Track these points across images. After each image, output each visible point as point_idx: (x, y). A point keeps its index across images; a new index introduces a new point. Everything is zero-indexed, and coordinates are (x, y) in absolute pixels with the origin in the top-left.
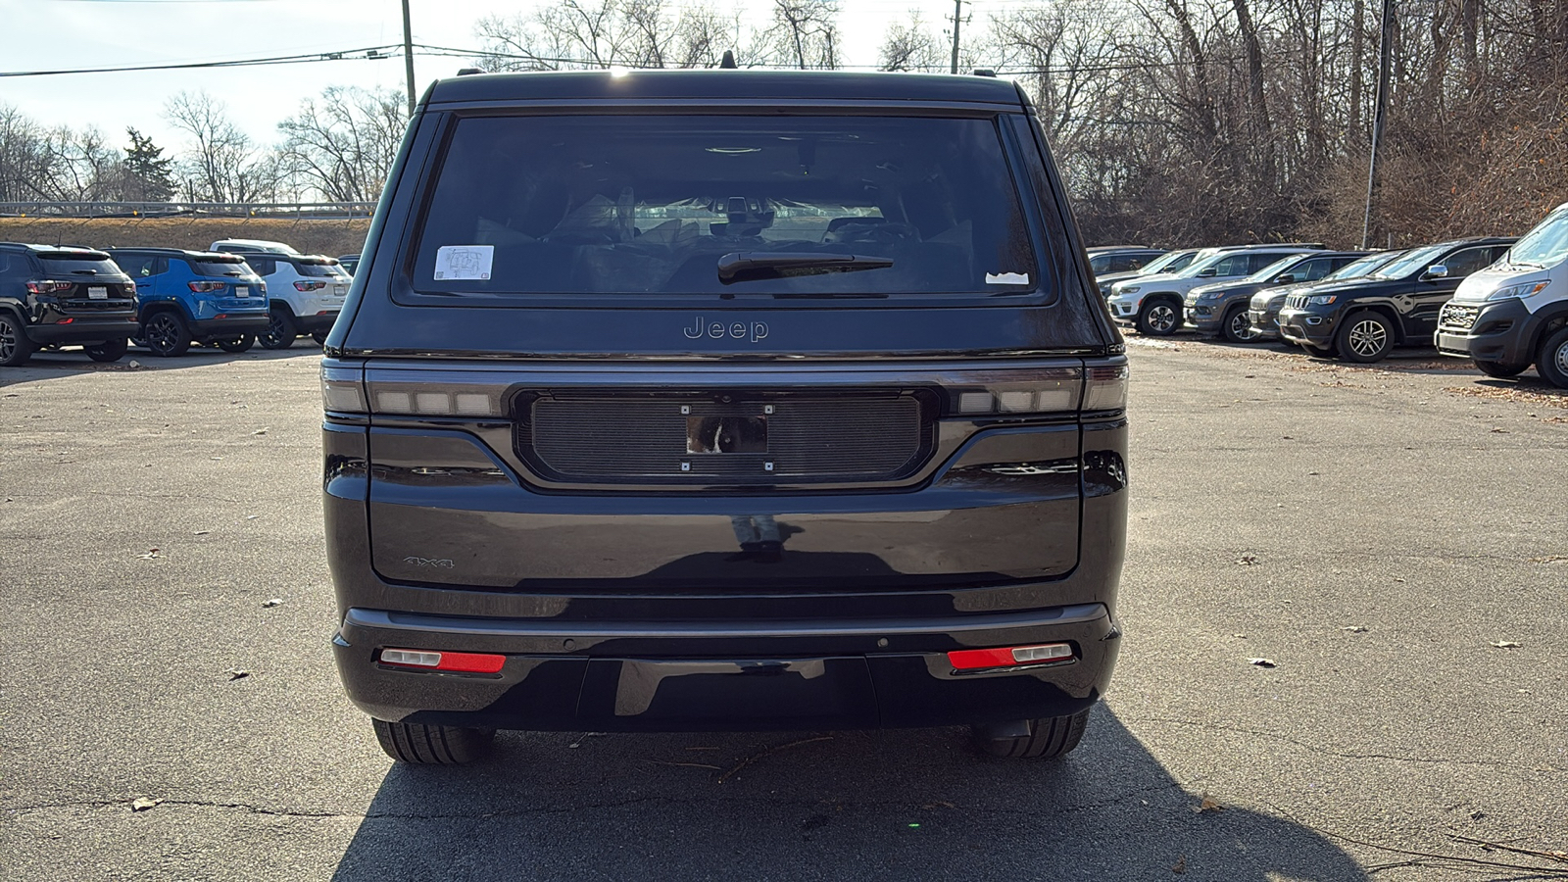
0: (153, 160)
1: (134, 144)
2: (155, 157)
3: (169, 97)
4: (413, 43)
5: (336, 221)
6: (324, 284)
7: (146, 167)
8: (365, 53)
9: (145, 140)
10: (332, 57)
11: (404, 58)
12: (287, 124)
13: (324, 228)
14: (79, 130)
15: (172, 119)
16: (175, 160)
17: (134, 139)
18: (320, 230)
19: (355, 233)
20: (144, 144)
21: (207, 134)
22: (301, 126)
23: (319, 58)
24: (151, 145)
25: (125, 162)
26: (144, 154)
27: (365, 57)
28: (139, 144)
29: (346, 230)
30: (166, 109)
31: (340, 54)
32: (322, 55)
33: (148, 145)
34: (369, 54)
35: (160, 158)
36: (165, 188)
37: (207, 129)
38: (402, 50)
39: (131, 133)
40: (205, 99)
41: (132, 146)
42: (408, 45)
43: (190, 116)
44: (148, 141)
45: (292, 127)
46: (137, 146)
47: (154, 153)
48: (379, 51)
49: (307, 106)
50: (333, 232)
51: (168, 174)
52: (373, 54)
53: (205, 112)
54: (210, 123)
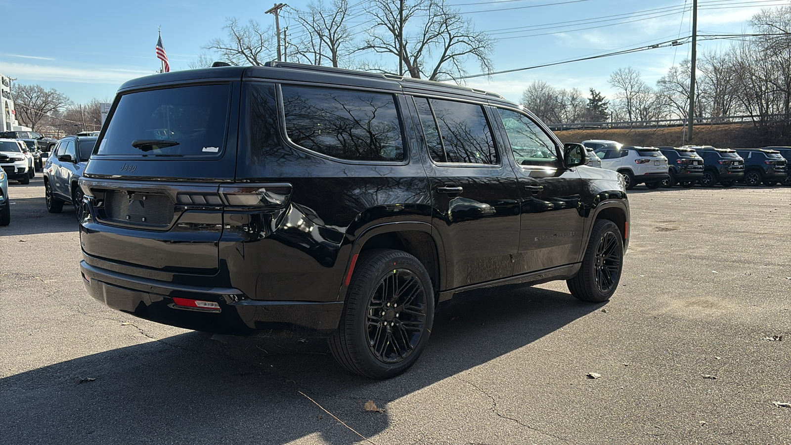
0: (600, 103)
1: (592, 96)
2: (601, 101)
3: (613, 72)
4: (697, 34)
5: (650, 130)
6: (649, 160)
7: (596, 107)
8: (671, 43)
9: (597, 94)
10: (654, 47)
11: (691, 43)
12: (662, 81)
13: (642, 133)
14: (569, 90)
15: (613, 83)
16: (610, 102)
17: (593, 94)
18: (641, 134)
19: (658, 136)
20: (596, 96)
21: (629, 88)
22: (669, 82)
23: (647, 48)
24: (600, 96)
25: (588, 105)
26: (596, 101)
27: (671, 45)
28: (595, 96)
29: (654, 134)
30: (611, 78)
31: (658, 45)
32: (649, 47)
33: (598, 96)
34: (673, 43)
35: (603, 102)
36: (603, 115)
37: (630, 86)
38: (691, 39)
39: (591, 91)
40: (630, 72)
41: (591, 97)
42: (694, 36)
43: (622, 81)
44: (598, 94)
45: (665, 82)
46: (593, 97)
47: (600, 100)
48: (678, 41)
49: (673, 71)
50: (647, 135)
51: (606, 109)
52: (675, 43)
53: (629, 78)
54: (631, 83)
